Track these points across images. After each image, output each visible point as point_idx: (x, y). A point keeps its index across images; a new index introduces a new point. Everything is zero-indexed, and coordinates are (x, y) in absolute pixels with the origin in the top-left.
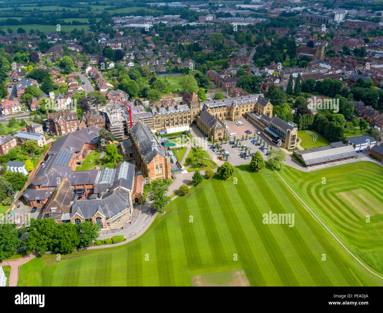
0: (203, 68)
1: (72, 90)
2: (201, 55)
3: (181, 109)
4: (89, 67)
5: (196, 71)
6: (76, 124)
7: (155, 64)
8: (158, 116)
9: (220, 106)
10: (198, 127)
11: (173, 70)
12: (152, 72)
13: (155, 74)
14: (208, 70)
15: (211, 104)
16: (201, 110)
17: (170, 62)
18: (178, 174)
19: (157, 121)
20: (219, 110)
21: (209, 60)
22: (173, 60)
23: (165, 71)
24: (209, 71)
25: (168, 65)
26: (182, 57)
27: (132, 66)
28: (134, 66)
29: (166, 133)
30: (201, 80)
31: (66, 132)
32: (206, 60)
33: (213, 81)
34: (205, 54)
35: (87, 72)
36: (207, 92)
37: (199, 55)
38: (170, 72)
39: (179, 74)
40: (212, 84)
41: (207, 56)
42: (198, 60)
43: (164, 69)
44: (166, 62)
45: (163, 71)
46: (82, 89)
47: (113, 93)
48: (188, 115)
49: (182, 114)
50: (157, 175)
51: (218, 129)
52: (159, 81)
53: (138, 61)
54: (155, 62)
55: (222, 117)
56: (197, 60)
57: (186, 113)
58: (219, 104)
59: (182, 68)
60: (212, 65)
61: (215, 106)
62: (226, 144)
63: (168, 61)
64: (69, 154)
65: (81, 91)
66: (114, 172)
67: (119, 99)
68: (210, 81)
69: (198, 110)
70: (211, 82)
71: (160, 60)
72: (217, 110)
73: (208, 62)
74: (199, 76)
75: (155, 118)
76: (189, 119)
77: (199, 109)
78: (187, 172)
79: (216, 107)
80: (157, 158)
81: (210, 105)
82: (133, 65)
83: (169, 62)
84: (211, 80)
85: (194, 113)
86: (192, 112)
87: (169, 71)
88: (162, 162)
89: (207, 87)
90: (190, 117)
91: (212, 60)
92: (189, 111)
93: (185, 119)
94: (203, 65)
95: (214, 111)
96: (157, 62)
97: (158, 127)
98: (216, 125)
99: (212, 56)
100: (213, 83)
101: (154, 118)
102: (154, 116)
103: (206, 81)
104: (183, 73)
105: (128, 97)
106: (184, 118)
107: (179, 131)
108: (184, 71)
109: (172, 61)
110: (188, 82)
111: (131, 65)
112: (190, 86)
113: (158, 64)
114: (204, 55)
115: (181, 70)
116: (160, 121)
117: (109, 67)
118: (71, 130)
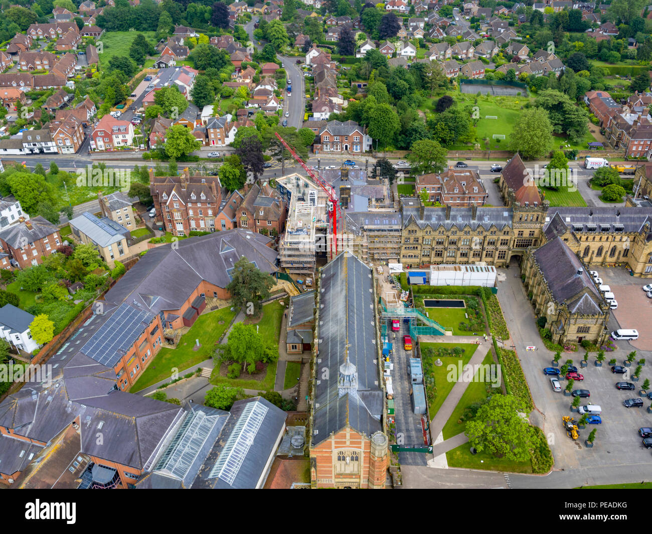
0: (578, 83)
1: (256, 106)
2: (581, 44)
3: (486, 218)
4: (314, 51)
5: (558, 93)
6: (210, 212)
7: (464, 56)
8: (415, 228)
9: (604, 225)
10: (522, 277)
11: (500, 79)
12: (449, 76)
13: (455, 83)
14: (593, 88)
15: (579, 216)
16: (545, 229)
17: (501, 54)
18: (414, 468)
19: (411, 241)
20: (597, 238)
21: (601, 58)
22: (509, 50)
23: (481, 77)
24: (594, 94)
25: (493, 61)
26: (533, 45)
27: (410, 57)
28: (414, 57)
29: (427, 281)
30: (565, 119)
31: (185, 228)
32: (592, 57)
33: (597, 123)
34: (592, 43)
35: (308, 62)
36: (574, 156)
37: (577, 43)
38: (493, 82)
39: (516, 91)
40: (593, 132)
41: (596, 47)
42: (572, 59)
43: (480, 73)
44: (491, 54)
45: (476, 77)
46: (275, 105)
47: (334, 131)
48: (502, 237)
49: (485, 234)
50: (339, 475)
51: (581, 313)
52: (453, 113)
53: (428, 44)
54: (465, 51)
55: (605, 258)
56: (569, 56)
57: (498, 233)
58: (603, 220)
59: (525, 74)
60: (603, 74)
61: (591, 225)
62: (599, 368)
63: (496, 51)
64: (140, 318)
65: (274, 109)
66: (218, 429)
67: (346, 146)
68: (592, 121)
69: (536, 228)
70: (592, 127)
71: (479, 47)
72: (591, 237)
73: (596, 64)
74: (562, 107)
75: (407, 232)
76: (504, 248)
77: (538, 226)
78: (447, 467)
79: (591, 230)
80: (344, 436)
81: (573, 219)
82: (414, 54)
83: (498, 55)
84: (595, 119)
85: (521, 233)
86: (516, 232)
87: (490, 79)
88: (360, 448)
89: (579, 140)
90: (504, 243)
91: (606, 60)
92: (506, 229)
93: (491, 248)
94: (580, 76)
95: (584, 238)
96: (471, 50)
97: (411, 256)
98: (577, 301)
99: (610, 49)
100: (597, 129)
101: (405, 233)
102: (406, 227)
103: (579, 125)
104: (525, 88)
105: (370, 143)
106: (490, 243)
107: (466, 283)
108: (528, 84)
109: (507, 53)
110: (529, 127)
111: (409, 54)
112: (532, 138)
113: (470, 55)
114: (589, 45)
115: (522, 79)
116: (420, 241)
117: (359, 52)
118: (198, 225)
